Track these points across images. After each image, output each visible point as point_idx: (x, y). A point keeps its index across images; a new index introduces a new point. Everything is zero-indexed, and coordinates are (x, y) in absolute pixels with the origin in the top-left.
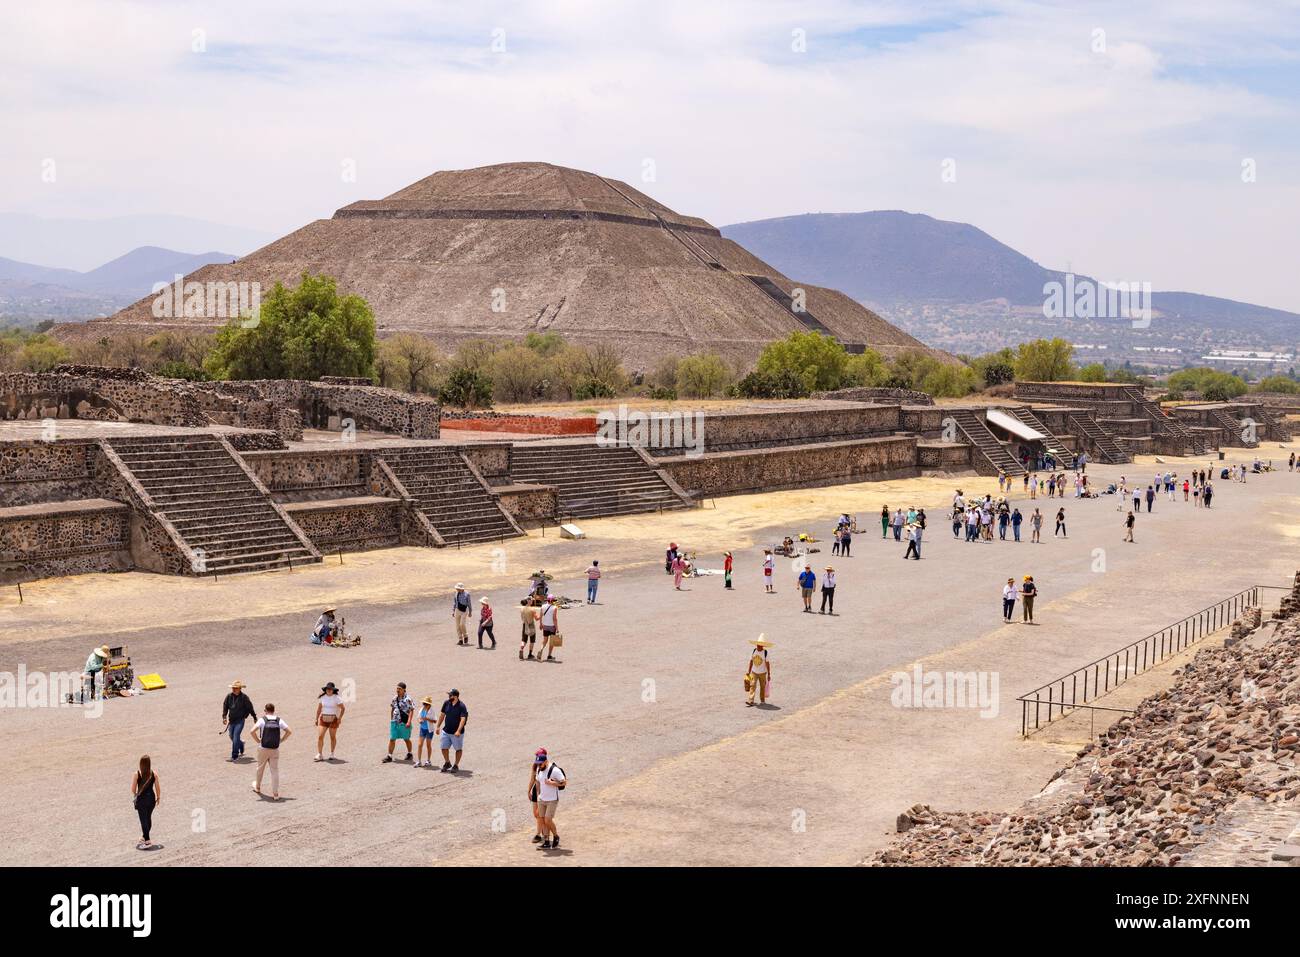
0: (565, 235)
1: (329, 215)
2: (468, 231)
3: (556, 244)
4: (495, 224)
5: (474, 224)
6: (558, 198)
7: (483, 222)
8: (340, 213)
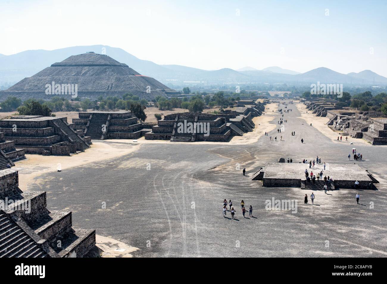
0: (107, 70)
1: (50, 66)
2: (85, 69)
3: (106, 72)
4: (91, 68)
5: (86, 68)
6: (103, 62)
7: (88, 67)
8: (52, 66)
